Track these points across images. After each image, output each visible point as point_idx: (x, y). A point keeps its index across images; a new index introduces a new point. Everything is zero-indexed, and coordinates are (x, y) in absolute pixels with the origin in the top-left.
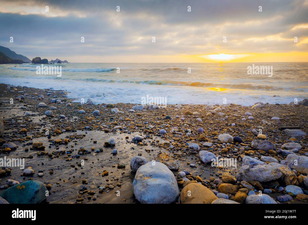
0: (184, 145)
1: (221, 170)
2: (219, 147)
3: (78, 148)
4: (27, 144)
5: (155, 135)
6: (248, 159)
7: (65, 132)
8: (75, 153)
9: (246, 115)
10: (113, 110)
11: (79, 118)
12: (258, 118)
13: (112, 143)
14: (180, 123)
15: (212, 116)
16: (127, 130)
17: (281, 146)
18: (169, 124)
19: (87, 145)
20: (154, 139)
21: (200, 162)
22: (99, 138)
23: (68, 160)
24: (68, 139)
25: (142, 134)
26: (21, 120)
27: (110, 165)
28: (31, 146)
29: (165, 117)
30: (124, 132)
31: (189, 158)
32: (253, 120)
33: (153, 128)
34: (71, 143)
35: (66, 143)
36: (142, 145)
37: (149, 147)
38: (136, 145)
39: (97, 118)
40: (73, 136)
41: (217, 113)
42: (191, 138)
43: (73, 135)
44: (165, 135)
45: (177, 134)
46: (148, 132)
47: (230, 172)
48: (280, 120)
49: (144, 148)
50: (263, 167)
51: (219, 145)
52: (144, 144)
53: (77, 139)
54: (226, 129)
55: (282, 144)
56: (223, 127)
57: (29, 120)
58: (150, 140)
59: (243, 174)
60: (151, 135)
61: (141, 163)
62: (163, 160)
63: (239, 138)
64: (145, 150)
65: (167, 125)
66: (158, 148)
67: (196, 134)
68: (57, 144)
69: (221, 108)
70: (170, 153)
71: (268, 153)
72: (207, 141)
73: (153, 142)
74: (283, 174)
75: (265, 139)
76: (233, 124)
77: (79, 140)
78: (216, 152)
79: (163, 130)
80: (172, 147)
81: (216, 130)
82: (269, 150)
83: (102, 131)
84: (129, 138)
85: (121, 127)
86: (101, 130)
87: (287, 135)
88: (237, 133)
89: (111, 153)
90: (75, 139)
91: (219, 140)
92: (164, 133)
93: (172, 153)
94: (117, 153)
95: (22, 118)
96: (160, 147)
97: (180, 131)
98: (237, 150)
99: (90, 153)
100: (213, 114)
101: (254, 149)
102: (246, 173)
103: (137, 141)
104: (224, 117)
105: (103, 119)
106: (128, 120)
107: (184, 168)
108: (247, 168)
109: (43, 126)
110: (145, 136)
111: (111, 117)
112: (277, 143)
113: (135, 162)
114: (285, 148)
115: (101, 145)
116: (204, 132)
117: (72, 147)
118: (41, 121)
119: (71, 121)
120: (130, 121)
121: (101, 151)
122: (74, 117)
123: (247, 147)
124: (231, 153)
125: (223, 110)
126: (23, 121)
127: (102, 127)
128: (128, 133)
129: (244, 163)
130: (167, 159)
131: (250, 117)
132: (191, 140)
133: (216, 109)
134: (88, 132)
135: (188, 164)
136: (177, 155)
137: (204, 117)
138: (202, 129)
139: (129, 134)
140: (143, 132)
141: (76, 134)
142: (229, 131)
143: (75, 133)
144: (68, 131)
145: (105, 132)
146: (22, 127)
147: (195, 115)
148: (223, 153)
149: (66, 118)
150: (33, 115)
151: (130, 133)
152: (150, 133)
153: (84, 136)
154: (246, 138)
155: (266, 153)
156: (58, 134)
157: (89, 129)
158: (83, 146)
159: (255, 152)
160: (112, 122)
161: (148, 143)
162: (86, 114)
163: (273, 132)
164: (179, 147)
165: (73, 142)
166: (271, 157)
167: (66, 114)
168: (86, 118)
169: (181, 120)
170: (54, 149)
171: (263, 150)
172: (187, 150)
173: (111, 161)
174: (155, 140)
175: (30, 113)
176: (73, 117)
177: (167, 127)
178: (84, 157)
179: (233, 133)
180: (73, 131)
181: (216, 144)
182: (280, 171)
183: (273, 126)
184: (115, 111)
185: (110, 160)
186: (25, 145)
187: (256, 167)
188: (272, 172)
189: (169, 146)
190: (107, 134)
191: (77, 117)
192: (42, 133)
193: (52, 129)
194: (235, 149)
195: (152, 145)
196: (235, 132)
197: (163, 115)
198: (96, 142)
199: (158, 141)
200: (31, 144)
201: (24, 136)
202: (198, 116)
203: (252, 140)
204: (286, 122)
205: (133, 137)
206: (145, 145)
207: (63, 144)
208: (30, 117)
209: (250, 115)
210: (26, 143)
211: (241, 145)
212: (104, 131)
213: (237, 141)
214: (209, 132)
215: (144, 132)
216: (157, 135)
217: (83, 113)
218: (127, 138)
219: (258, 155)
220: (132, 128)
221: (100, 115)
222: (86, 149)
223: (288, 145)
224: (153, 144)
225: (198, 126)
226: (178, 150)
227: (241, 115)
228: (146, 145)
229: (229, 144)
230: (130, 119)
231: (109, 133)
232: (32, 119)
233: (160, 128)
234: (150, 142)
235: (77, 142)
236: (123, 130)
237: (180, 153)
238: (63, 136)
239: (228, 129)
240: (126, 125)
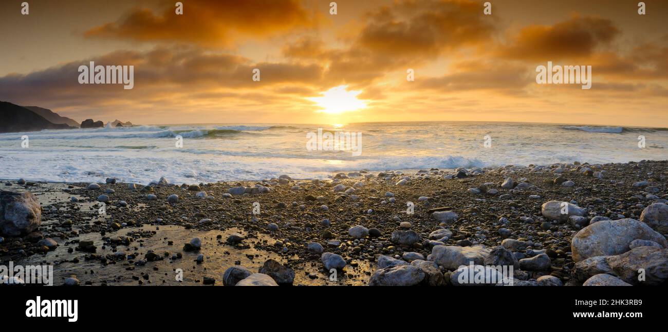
0: (302, 245)
1: (350, 278)
2: (350, 245)
3: (143, 251)
4: (72, 242)
5: (262, 233)
6: (384, 259)
7: (126, 226)
8: (141, 258)
9: (387, 196)
10: (198, 194)
11: (148, 206)
12: (403, 199)
13: (197, 245)
14: (298, 213)
15: (342, 200)
16: (219, 226)
17: (428, 235)
18: (282, 214)
19: (158, 248)
20: (259, 238)
21: (322, 270)
22: (176, 237)
23: (129, 269)
24: (131, 237)
25: (242, 231)
26: (64, 207)
27: (192, 279)
28: (77, 245)
29: (276, 205)
30: (215, 229)
31: (308, 265)
32: (395, 202)
33: (259, 221)
34: (135, 244)
35: (127, 243)
36: (240, 248)
37: (253, 251)
38: (232, 248)
39: (174, 207)
40: (138, 233)
41: (349, 196)
42: (313, 234)
43: (137, 231)
44: (277, 232)
45: (294, 229)
46: (251, 227)
47: (362, 281)
48: (429, 200)
49: (244, 253)
50: (401, 268)
51: (349, 243)
52: (245, 246)
53: (143, 236)
54: (359, 219)
55: (430, 233)
56: (356, 216)
57: (76, 207)
58: (253, 240)
59: (377, 282)
60: (254, 231)
61: (240, 277)
62: (270, 270)
63: (376, 230)
64: (247, 255)
65: (279, 217)
66: (265, 252)
67: (320, 229)
68: (114, 243)
69: (355, 188)
70: (283, 258)
71: (412, 247)
72: (334, 238)
73: (259, 243)
74: (426, 274)
75: (409, 228)
76: (370, 210)
77: (145, 238)
78: (345, 253)
79: (273, 224)
80: (286, 249)
81: (346, 221)
82: (414, 242)
83: (181, 227)
84: (222, 237)
85: (210, 220)
86: (180, 225)
87: (436, 220)
88: (374, 222)
89: (194, 261)
90: (141, 237)
91: (350, 236)
92: (274, 229)
93: (286, 258)
94: (203, 261)
95: (65, 205)
96: (268, 250)
97: (297, 225)
98: (373, 247)
99: (162, 259)
100: (343, 197)
101: (395, 243)
102: (381, 280)
103: (234, 242)
104: (359, 201)
105: (183, 209)
106: (221, 210)
107: (301, 280)
108: (381, 273)
109: (94, 217)
110: (246, 234)
111: (195, 205)
112: (424, 232)
113: (231, 274)
114: (434, 238)
115: (179, 247)
116: (331, 225)
117: (136, 249)
118: (91, 209)
119: (136, 210)
120: (224, 210)
121: (179, 256)
122: (140, 205)
123: (386, 241)
124: (366, 253)
125: (358, 191)
126: (67, 209)
127: (182, 221)
128: (221, 230)
129: (380, 266)
130: (276, 269)
131: (390, 199)
132: (312, 237)
133: (348, 190)
134: (160, 227)
135: (307, 274)
136: (293, 261)
137: (331, 203)
138: (328, 219)
139: (223, 232)
140: (243, 229)
141: (142, 230)
142: (364, 221)
143: (141, 228)
144: (130, 224)
145: (186, 229)
146: (67, 217)
147: (319, 200)
148: (354, 254)
149: (128, 206)
150: (81, 201)
151: (224, 230)
152: (255, 229)
153: (155, 233)
154: (386, 229)
155: (410, 248)
156: (116, 229)
157: (162, 224)
158: (152, 248)
159: (396, 248)
160: (197, 213)
161: (251, 245)
162: (158, 200)
163: (419, 217)
164: (295, 249)
165: (138, 241)
166: (415, 253)
167: (128, 200)
168: (158, 206)
169: (301, 208)
170: (109, 251)
171: (407, 244)
172: (307, 253)
173: (193, 273)
174: (261, 240)
175: (78, 197)
176: (138, 204)
177: (280, 219)
178: (153, 264)
179: (369, 223)
180: (138, 226)
181: (345, 242)
182: (421, 271)
183: (420, 209)
184: (201, 195)
185: (192, 271)
186: (67, 244)
187: (393, 270)
188: (412, 274)
189: (281, 249)
190: (188, 232)
191: (143, 205)
192: (93, 226)
193: (107, 221)
194: (371, 246)
195: (256, 247)
196: (371, 221)
197: (275, 202)
198: (172, 242)
199: (266, 241)
200: (77, 242)
201: (67, 231)
202: (323, 202)
203: (392, 231)
204: (435, 202)
205: (228, 236)
206: (246, 248)
207: (123, 244)
208: (76, 203)
209: (391, 196)
210: (70, 240)
211: (379, 240)
212: (185, 226)
213: (374, 234)
214: (337, 224)
215: (245, 228)
216: (265, 233)
217: (153, 199)
218: (219, 237)
219: (400, 251)
220: (226, 221)
221: (179, 202)
222: (156, 253)
223: (436, 233)
224: (258, 247)
225: (323, 216)
226: (293, 254)
227: (381, 197)
228: (248, 247)
229: (363, 239)
230: (224, 209)
231: (192, 230)
232: (79, 207)
233: (269, 221)
234: (253, 242)
235: (143, 241)
236: (214, 225)
237: (296, 257)
238: (123, 233)
239: (363, 218)
240: (217, 217)
